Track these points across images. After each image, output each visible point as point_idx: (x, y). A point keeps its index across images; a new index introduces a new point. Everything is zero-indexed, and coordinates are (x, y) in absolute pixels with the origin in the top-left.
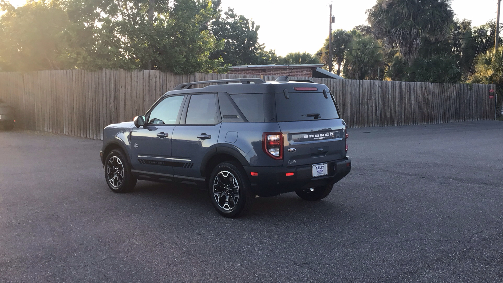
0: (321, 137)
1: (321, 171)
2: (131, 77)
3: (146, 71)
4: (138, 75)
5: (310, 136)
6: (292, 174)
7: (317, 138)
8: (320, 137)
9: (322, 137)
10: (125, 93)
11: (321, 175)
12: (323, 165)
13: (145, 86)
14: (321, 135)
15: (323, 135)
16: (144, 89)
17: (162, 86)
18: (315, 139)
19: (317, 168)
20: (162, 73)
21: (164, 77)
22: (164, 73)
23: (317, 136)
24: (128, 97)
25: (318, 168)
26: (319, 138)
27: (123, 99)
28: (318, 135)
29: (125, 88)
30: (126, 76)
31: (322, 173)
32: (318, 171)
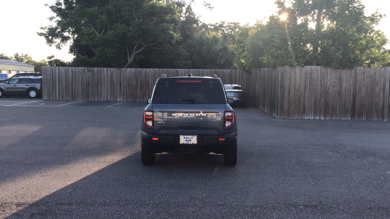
0: (190, 116)
2: (295, 71)
3: (308, 67)
4: (301, 70)
6: (157, 139)
7: (186, 117)
10: (289, 83)
13: (307, 78)
15: (193, 115)
16: (306, 81)
17: (323, 78)
20: (323, 68)
21: (325, 71)
22: (325, 68)
23: (186, 115)
24: (292, 86)
25: (186, 138)
27: (288, 88)
29: (290, 80)
30: (291, 71)
31: (190, 142)
32: (186, 140)
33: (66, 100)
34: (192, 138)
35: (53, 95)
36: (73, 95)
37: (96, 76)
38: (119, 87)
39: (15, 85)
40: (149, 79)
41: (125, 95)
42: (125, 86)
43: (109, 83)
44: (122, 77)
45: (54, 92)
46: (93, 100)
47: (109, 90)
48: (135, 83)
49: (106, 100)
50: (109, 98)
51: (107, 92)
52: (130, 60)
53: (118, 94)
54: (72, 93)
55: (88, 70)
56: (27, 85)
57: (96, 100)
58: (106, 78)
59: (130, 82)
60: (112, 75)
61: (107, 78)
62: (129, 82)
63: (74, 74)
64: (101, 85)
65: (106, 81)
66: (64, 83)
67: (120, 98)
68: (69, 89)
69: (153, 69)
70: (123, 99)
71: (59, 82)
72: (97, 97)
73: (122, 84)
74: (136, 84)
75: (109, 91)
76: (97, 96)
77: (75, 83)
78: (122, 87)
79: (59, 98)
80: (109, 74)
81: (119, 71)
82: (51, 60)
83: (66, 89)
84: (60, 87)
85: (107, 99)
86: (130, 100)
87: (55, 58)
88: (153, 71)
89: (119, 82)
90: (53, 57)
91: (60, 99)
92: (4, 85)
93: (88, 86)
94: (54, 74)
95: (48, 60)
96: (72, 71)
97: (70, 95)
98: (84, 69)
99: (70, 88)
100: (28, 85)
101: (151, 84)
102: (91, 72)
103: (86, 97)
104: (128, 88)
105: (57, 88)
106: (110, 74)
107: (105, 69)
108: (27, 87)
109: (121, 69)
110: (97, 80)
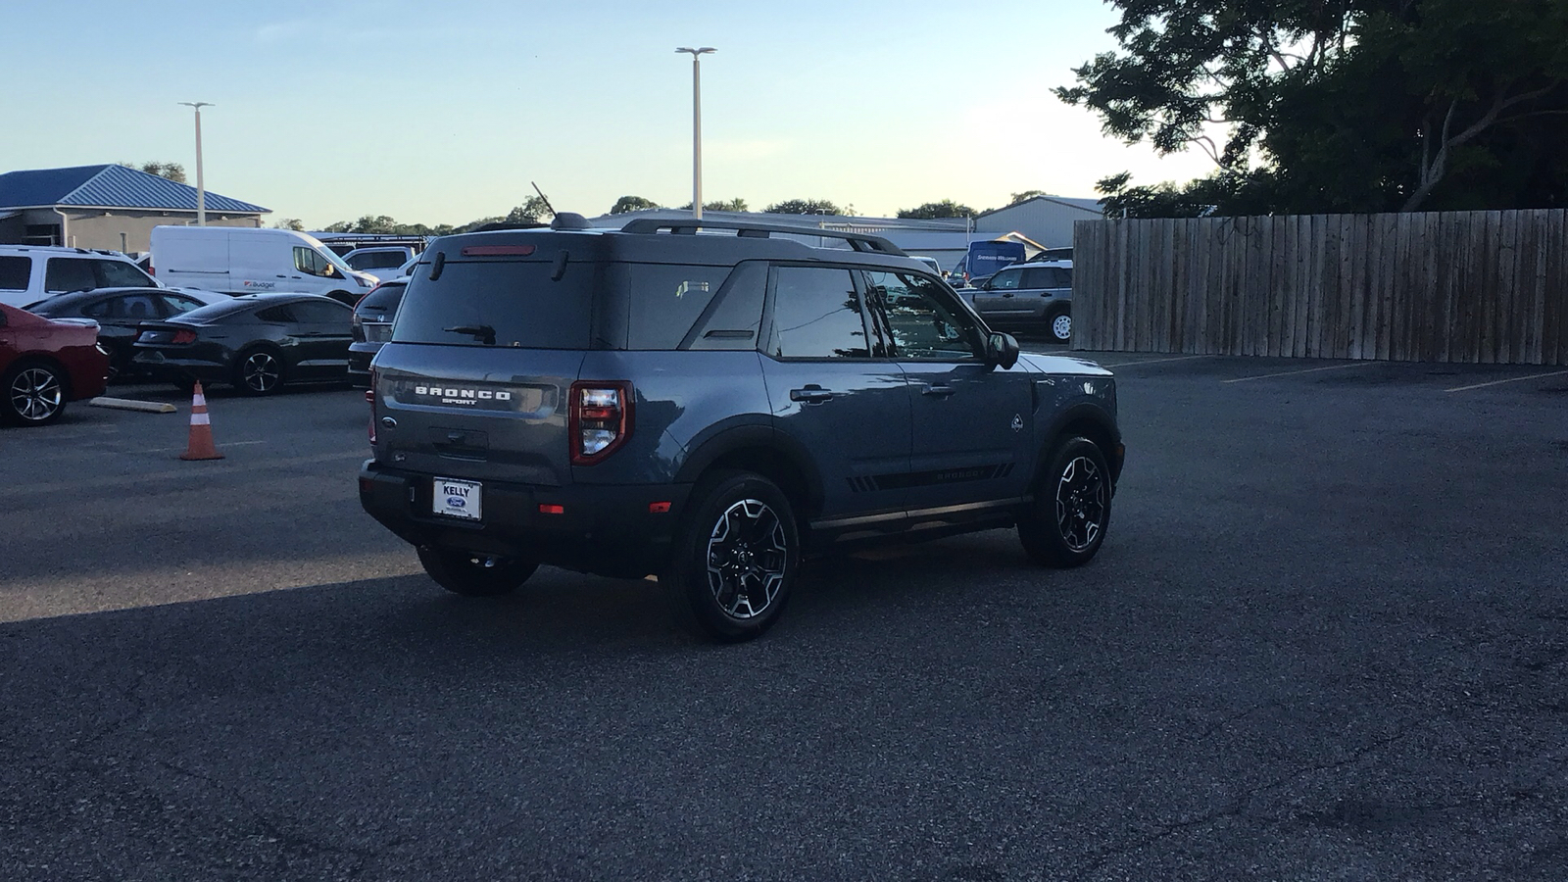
0: (463, 398)
1: (460, 504)
5: (433, 391)
7: (450, 401)
8: (459, 397)
9: (467, 398)
11: (458, 514)
12: (467, 487)
14: (464, 393)
15: (471, 394)
18: (444, 400)
19: (446, 489)
23: (451, 393)
25: (451, 490)
26: (457, 401)
28: (455, 393)
31: (462, 509)
32: (449, 501)
33: (1152, 351)
34: (466, 492)
35: (1104, 332)
36: (1178, 328)
37: (1267, 252)
38: (1359, 296)
39: (1008, 296)
40: (1502, 262)
41: (1386, 330)
42: (1388, 293)
43: (1319, 280)
44: (1377, 251)
45: (1110, 321)
46: (1252, 355)
47: (1316, 310)
48: (1432, 277)
49: (1301, 353)
50: (1315, 346)
51: (1309, 319)
52: (1432, 175)
53: (1354, 328)
54: (1173, 327)
55: (1236, 227)
56: (1046, 295)
57: (1264, 353)
58: (1307, 258)
59: (1412, 275)
60: (1332, 245)
61: (1313, 262)
62: (1406, 274)
63: (1182, 248)
64: (1287, 289)
65: (1307, 271)
66: (1146, 283)
67: (1362, 346)
68: (1162, 308)
69: (1521, 212)
70: (1378, 347)
71: (1128, 280)
72: (1266, 339)
73: (1375, 284)
74: (1440, 285)
75: (1318, 313)
76: (1268, 336)
77: (1186, 282)
78: (1375, 300)
79: (1126, 344)
80: (1321, 245)
81: (1363, 229)
82: (1115, 194)
83: (1151, 305)
84: (1130, 301)
85: (1308, 351)
86: (1406, 354)
87: (1130, 185)
88: (1520, 221)
89: (1362, 274)
90: (1121, 179)
91: (1131, 348)
92: (974, 296)
93: (1236, 294)
94: (1112, 250)
95: (1100, 195)
96: (1177, 235)
97: (1167, 329)
98: (1224, 223)
99: (1168, 302)
100: (1051, 295)
101: (1509, 284)
102: (1247, 236)
103: (1226, 339)
104: (1401, 300)
105: (1122, 301)
106: (1327, 242)
107: (1307, 218)
108: (1047, 300)
109: (1372, 216)
110: (1271, 268)
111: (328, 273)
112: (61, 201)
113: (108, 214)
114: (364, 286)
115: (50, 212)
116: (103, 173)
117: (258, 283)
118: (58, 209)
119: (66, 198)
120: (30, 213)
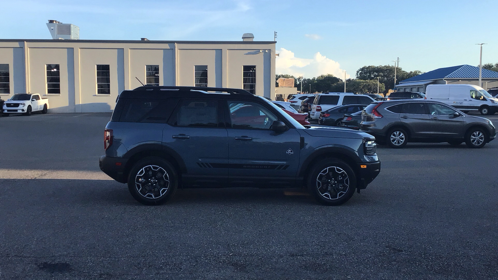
111: (481, 99)
112: (446, 77)
113: (460, 81)
114: (494, 103)
115: (441, 81)
116: (462, 67)
117: (458, 102)
118: (444, 79)
119: (447, 76)
120: (438, 81)
